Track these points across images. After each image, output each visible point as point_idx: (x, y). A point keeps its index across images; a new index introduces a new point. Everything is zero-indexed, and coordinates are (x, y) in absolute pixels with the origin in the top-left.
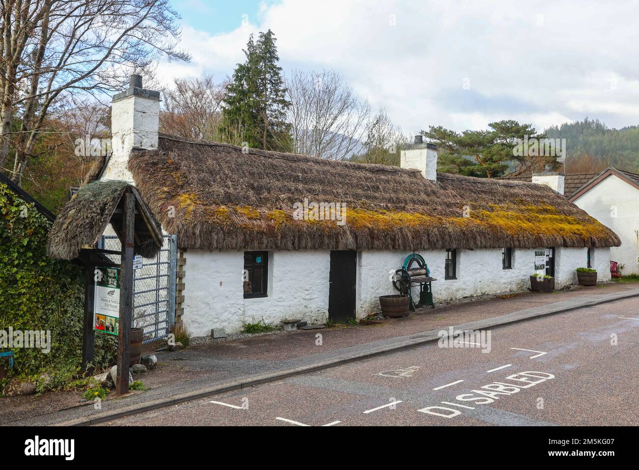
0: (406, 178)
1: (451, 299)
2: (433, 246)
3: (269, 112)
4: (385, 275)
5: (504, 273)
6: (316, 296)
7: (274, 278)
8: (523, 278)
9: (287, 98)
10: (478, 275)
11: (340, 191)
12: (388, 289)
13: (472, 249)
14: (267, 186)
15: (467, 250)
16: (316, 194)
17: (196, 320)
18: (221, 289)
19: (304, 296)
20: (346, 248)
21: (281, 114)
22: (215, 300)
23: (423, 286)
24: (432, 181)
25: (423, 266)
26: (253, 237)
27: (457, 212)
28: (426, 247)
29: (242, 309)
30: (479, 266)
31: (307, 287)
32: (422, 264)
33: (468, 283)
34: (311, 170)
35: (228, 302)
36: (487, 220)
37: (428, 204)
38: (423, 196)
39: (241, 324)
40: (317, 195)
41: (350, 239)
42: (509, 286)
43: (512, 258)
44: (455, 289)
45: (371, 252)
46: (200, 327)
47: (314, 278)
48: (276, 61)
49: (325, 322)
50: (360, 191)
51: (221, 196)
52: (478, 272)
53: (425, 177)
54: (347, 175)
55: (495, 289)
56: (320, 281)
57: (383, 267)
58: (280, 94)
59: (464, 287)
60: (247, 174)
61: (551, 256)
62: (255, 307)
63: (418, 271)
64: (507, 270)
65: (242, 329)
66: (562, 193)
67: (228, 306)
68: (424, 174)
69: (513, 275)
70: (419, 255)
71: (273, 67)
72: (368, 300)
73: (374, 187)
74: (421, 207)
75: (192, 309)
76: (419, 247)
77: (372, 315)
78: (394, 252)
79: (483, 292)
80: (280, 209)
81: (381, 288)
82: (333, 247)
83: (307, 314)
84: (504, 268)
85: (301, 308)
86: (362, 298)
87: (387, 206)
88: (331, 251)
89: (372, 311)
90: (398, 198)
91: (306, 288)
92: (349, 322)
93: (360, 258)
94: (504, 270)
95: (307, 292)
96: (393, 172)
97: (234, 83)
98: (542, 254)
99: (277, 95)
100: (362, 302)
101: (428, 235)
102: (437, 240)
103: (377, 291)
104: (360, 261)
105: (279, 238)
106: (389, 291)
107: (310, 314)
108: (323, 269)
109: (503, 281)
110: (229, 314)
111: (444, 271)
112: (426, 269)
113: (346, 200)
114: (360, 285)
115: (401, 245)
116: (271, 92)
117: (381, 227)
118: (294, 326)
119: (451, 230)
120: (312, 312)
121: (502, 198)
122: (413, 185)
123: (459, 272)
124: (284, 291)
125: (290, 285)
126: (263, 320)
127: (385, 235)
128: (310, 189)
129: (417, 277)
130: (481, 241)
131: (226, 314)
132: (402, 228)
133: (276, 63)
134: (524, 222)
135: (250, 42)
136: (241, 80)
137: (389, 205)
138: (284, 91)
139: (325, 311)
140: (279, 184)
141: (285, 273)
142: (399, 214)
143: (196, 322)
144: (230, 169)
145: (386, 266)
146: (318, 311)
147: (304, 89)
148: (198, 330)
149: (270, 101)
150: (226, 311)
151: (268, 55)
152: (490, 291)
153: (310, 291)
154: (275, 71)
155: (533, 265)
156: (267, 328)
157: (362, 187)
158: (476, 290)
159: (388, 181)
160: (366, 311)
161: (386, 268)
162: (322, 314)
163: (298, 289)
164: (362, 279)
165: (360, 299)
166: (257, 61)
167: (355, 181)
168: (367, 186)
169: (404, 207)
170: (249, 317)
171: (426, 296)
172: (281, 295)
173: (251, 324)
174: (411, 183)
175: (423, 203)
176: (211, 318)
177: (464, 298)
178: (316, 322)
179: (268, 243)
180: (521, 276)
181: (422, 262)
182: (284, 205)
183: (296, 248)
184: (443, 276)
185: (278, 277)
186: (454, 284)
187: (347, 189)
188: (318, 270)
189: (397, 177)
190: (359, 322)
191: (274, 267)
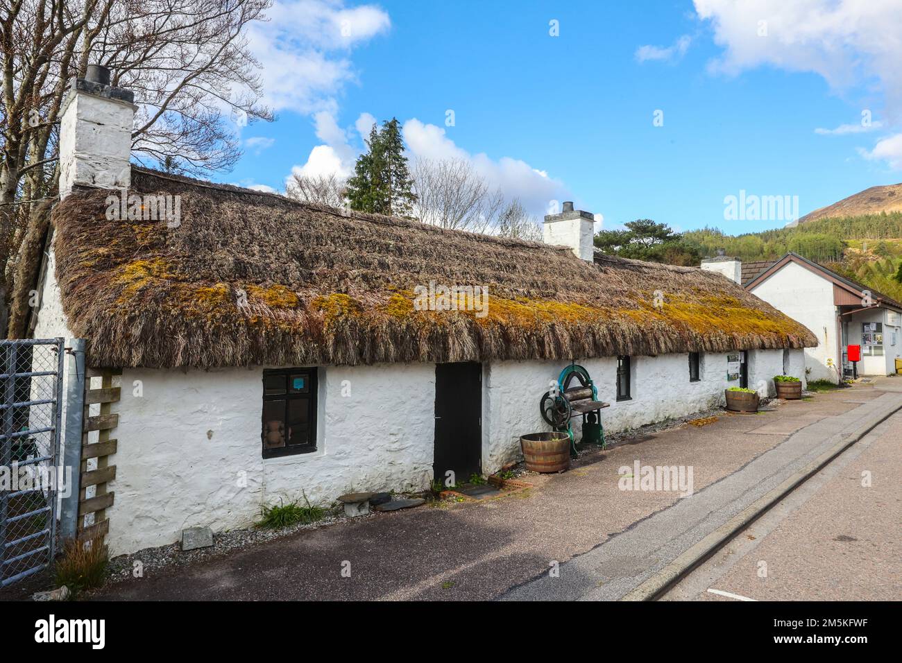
0: (555, 257)
1: (626, 431)
2: (600, 352)
3: (394, 206)
4: (530, 400)
5: (692, 387)
6: (411, 443)
7: (327, 416)
8: (715, 392)
9: (413, 191)
10: (660, 392)
11: (455, 268)
12: (533, 423)
13: (654, 356)
14: (329, 255)
15: (647, 357)
16: (415, 272)
17: (147, 514)
18: (211, 444)
19: (387, 446)
20: (462, 358)
21: (407, 208)
22: (195, 469)
23: (587, 415)
24: (588, 263)
25: (587, 383)
26: (273, 342)
27: (627, 303)
28: (591, 353)
29: (260, 480)
30: (661, 379)
31: (394, 429)
32: (585, 380)
33: (648, 404)
34: (411, 239)
35: (227, 469)
36: (667, 314)
37: (585, 291)
38: (579, 281)
39: (257, 509)
40: (418, 273)
41: (469, 344)
42: (698, 406)
43: (700, 365)
44: (630, 414)
45: (506, 364)
46: (156, 527)
47: (406, 412)
48: (401, 151)
49: (427, 486)
50: (488, 271)
51: (225, 267)
52: (660, 388)
53: (579, 256)
54: (468, 248)
55: (682, 411)
56: (417, 417)
57: (525, 387)
58: (405, 187)
59: (642, 410)
60: (296, 237)
61: (743, 362)
62: (289, 473)
63: (581, 392)
64: (695, 383)
65: (260, 519)
66: (739, 282)
67: (227, 477)
68: (577, 252)
69: (703, 389)
70: (581, 367)
71: (398, 158)
72: (502, 442)
73: (509, 266)
74: (578, 295)
75: (138, 493)
76: (581, 353)
77: (509, 468)
78: (541, 363)
79: (667, 416)
80: (346, 293)
81: (522, 422)
82: (438, 358)
83: (394, 477)
84: (692, 380)
85: (383, 468)
86: (491, 440)
87: (529, 292)
88: (436, 364)
89: (509, 460)
90: (544, 283)
91: (392, 431)
92: (471, 481)
93: (488, 374)
94: (693, 383)
95: (393, 438)
96: (536, 248)
97: (356, 175)
98: (735, 360)
99: (402, 187)
100: (492, 447)
101: (594, 335)
102: (607, 343)
103: (517, 427)
104: (487, 379)
105: (331, 342)
106: (536, 425)
107: (400, 476)
108: (423, 397)
109: (691, 398)
110: (230, 491)
111: (615, 388)
112: (591, 388)
113: (464, 281)
114: (488, 419)
115: (553, 352)
116: (396, 184)
117: (521, 323)
118: (364, 507)
119: (624, 327)
120: (403, 472)
121: (677, 287)
122: (563, 266)
123: (635, 388)
124: (349, 439)
125: (360, 426)
126: (305, 496)
127: (528, 336)
128: (406, 263)
129: (578, 401)
130: (665, 343)
131: (222, 493)
132: (554, 325)
133: (401, 153)
134: (711, 317)
135: (373, 132)
136: (363, 172)
137: (533, 291)
138: (410, 183)
139: (427, 467)
140: (352, 254)
141: (349, 407)
142: (549, 305)
143: (147, 517)
144: (265, 228)
145: (529, 386)
146: (415, 468)
147: (429, 177)
148: (154, 534)
149: (396, 194)
150: (221, 488)
151: (393, 145)
152: (675, 414)
153: (400, 436)
154: (401, 162)
155: (726, 374)
156: (311, 513)
157: (491, 265)
158: (658, 414)
159: (528, 259)
160: (499, 461)
161: (529, 388)
162: (422, 474)
163: (377, 434)
164: (492, 409)
165: (489, 441)
166: (381, 151)
167: (481, 256)
168: (498, 263)
169: (554, 295)
170: (274, 495)
171: (592, 429)
172: (341, 447)
173: (279, 506)
174: (561, 263)
175: (580, 289)
176: (186, 504)
177: (643, 426)
178: (411, 489)
179: (307, 353)
180: (712, 391)
181: (585, 377)
182: (353, 287)
183: (367, 361)
184: (613, 397)
185: (336, 415)
186: (629, 408)
187: (468, 267)
188: (412, 397)
189: (541, 255)
190: (487, 479)
191: (328, 396)
